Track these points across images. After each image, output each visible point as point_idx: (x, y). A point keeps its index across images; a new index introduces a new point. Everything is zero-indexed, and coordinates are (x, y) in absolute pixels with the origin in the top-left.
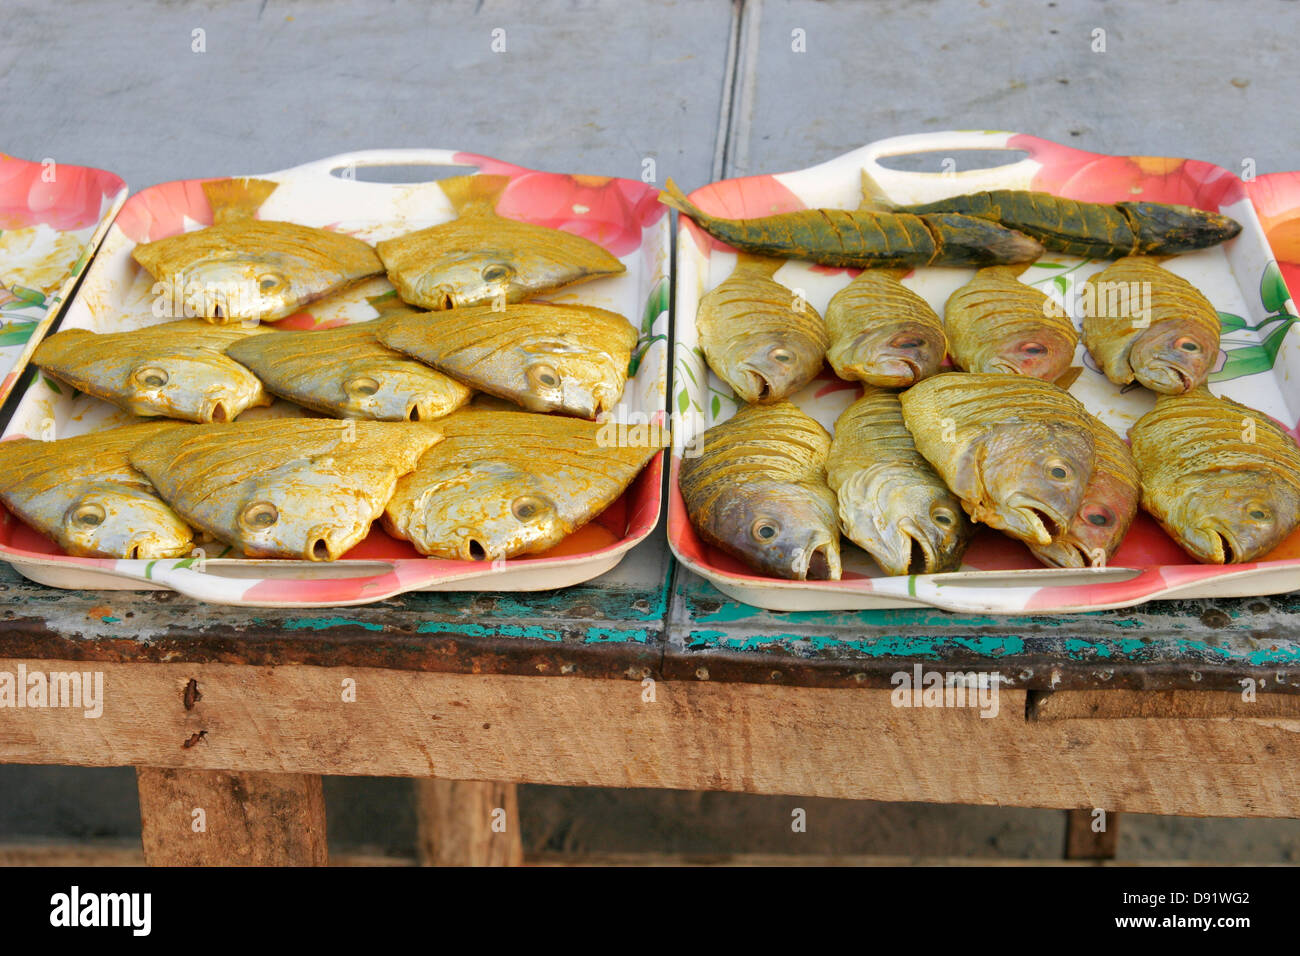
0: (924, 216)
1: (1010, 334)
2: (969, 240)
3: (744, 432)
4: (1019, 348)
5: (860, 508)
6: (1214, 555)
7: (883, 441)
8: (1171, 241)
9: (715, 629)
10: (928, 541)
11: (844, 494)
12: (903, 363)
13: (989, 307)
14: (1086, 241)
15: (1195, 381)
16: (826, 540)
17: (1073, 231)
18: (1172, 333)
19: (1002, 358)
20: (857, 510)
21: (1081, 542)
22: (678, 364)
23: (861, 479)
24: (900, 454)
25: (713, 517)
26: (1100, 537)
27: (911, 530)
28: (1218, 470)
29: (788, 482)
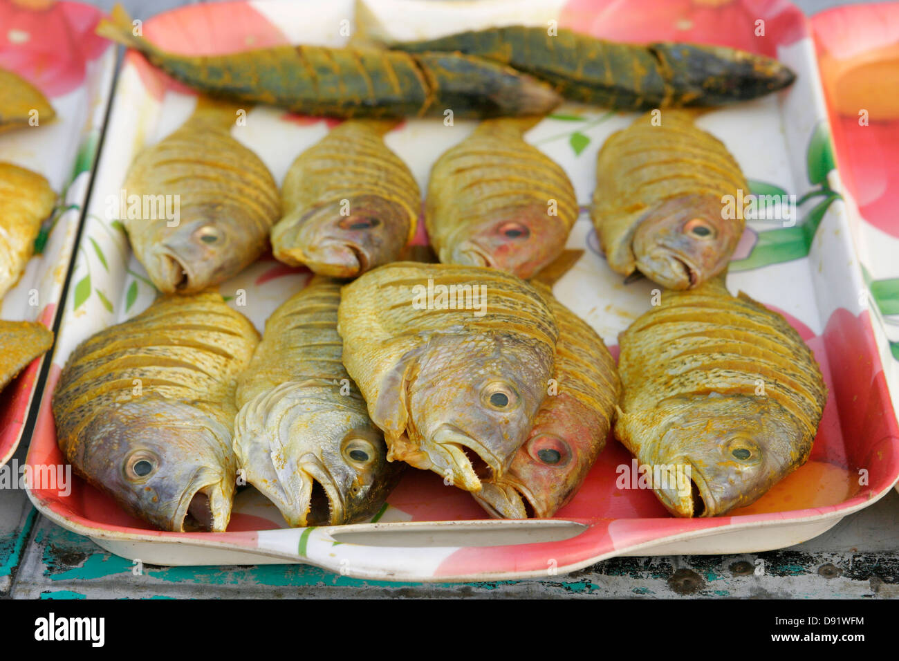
0: (420, 57)
1: (495, 210)
2: (468, 87)
3: (142, 336)
4: (497, 230)
5: (256, 440)
6: (680, 506)
7: (309, 350)
8: (710, 91)
9: (72, 588)
10: (334, 484)
11: (241, 420)
12: (347, 250)
13: (477, 173)
14: (610, 90)
15: (703, 275)
16: (213, 480)
17: (594, 77)
18: (683, 213)
19: (473, 242)
20: (254, 443)
21: (525, 486)
22: (86, 244)
23: (263, 403)
24: (324, 367)
25: (82, 447)
26: (549, 479)
27: (313, 470)
28: (707, 392)
29: (183, 402)
